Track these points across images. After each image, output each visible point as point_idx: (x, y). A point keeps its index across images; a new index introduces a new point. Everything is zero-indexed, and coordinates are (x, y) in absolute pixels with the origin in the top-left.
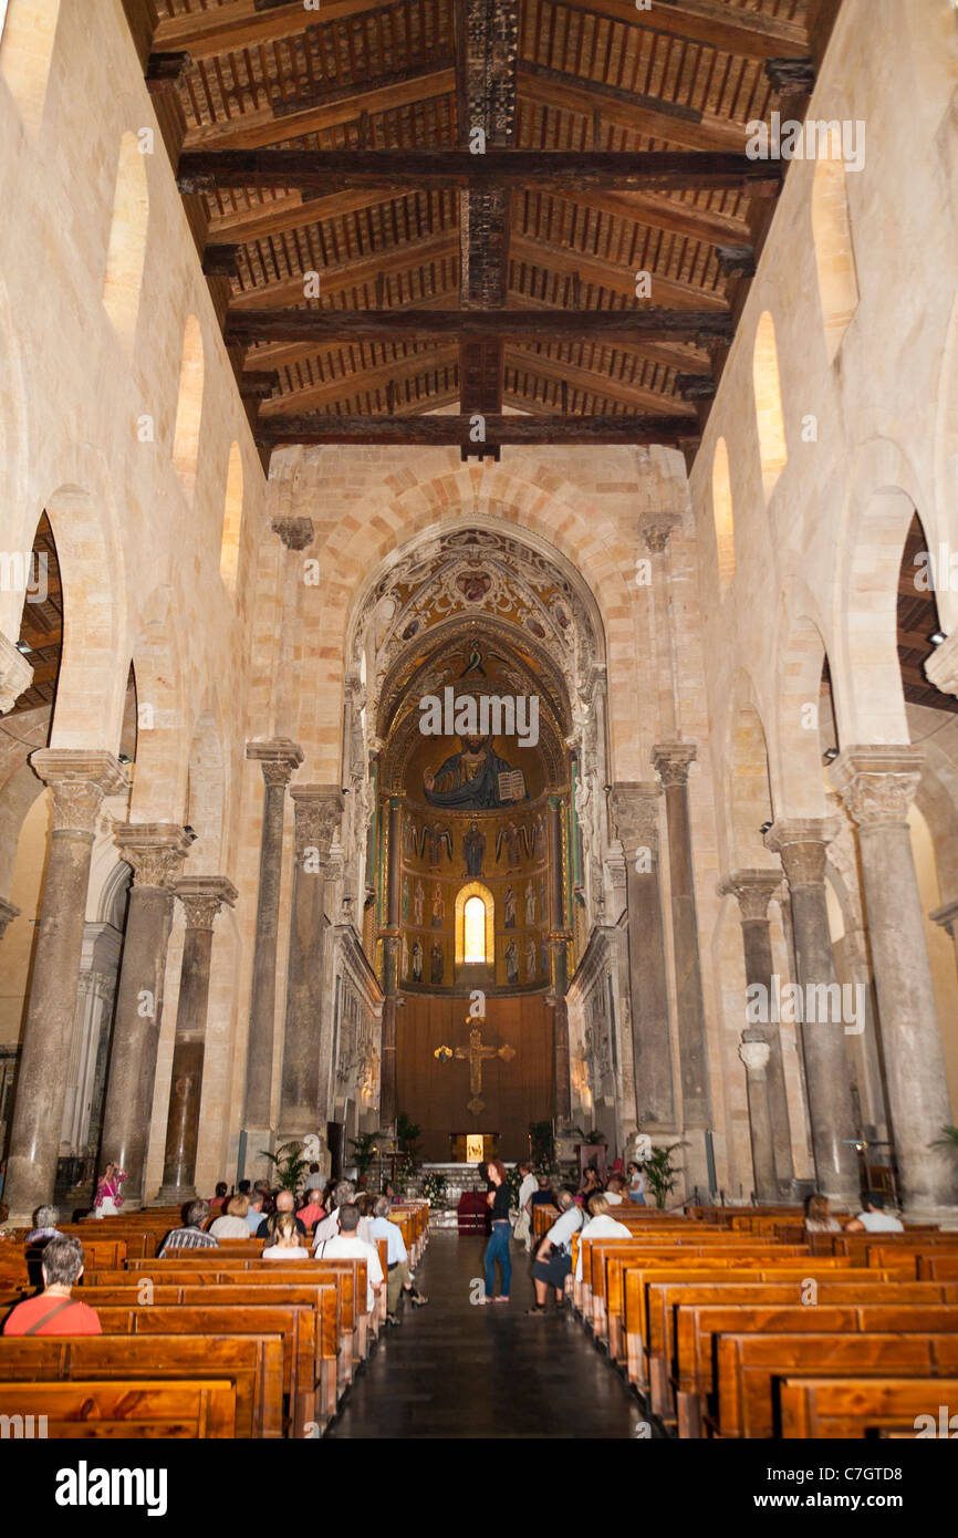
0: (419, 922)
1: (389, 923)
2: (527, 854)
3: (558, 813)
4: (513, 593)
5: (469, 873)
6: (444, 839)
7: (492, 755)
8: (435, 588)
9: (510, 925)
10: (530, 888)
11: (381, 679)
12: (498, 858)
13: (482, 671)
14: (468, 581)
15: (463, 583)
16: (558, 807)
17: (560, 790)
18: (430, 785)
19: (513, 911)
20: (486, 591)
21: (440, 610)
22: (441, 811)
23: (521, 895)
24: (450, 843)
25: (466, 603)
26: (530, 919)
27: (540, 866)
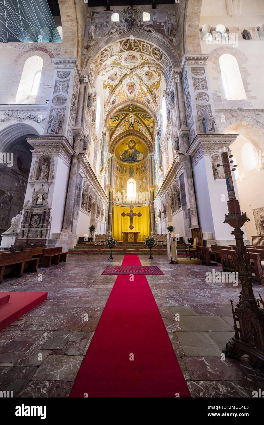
0: (118, 186)
1: (111, 184)
2: (144, 171)
3: (151, 159)
4: (142, 89)
5: (130, 176)
6: (124, 169)
7: (136, 150)
8: (121, 86)
9: (140, 187)
10: (144, 179)
11: (106, 113)
12: (137, 173)
13: (133, 127)
14: (130, 86)
15: (128, 87)
16: (151, 158)
17: (152, 154)
18: (121, 156)
19: (140, 184)
20: (134, 90)
21: (122, 97)
22: (123, 163)
23: (142, 180)
24: (126, 170)
25: (129, 95)
26: (144, 185)
27: (147, 173)
